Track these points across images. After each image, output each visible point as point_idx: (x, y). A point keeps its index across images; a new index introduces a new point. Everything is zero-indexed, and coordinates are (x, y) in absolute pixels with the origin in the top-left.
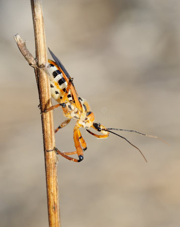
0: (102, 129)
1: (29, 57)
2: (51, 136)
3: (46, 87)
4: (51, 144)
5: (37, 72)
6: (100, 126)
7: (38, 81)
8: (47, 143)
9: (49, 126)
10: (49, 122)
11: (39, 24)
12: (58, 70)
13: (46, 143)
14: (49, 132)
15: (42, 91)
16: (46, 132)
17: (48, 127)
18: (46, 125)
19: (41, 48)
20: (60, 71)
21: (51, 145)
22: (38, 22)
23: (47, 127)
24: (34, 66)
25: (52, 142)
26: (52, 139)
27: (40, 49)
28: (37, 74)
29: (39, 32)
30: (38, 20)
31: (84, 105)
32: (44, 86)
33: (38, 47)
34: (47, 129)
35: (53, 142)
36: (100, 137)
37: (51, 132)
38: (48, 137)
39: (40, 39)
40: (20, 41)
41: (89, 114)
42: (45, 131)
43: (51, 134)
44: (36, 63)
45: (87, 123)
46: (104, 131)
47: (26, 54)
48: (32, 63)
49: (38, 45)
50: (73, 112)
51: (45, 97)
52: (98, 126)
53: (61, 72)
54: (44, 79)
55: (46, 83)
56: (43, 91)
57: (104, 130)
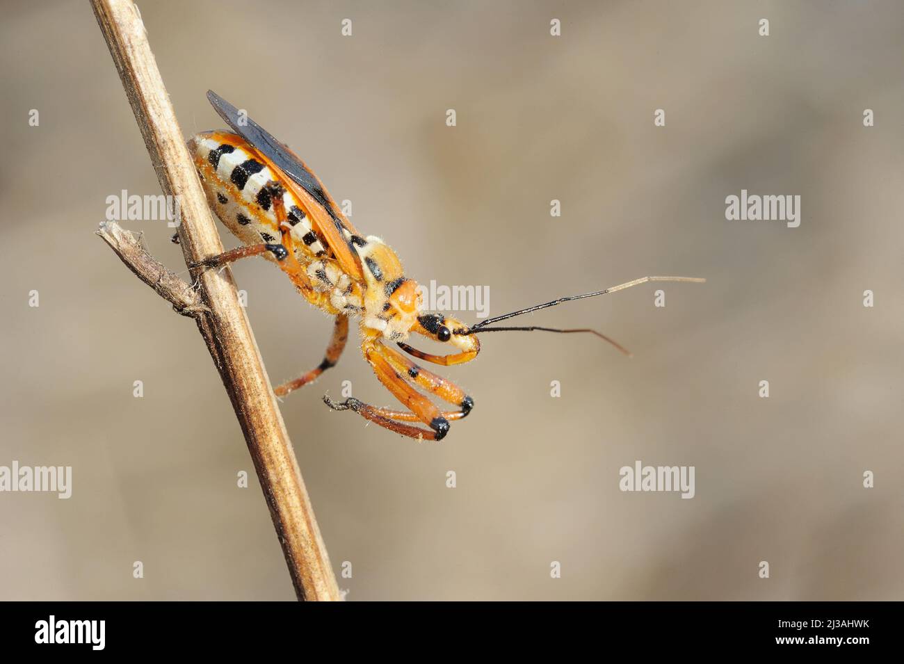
0: (451, 330)
1: (171, 282)
2: (313, 538)
3: (255, 370)
4: (317, 566)
5: (211, 326)
6: (443, 322)
7: (222, 359)
8: (304, 569)
9: (298, 505)
10: (292, 492)
11: (175, 157)
12: (252, 161)
13: (302, 571)
14: (303, 527)
15: (244, 389)
16: (293, 529)
17: (293, 509)
18: (287, 505)
19: (203, 239)
20: (259, 161)
21: (320, 573)
22: (172, 152)
23: (289, 511)
24: (196, 308)
25: (319, 558)
26: (317, 550)
27: (201, 244)
28: (210, 336)
29: (185, 184)
30: (170, 144)
31: (368, 261)
32: (246, 366)
33: (193, 238)
34: (292, 518)
35: (324, 560)
36: (448, 364)
37: (308, 523)
38: (303, 545)
39: (192, 208)
40: (124, 238)
41: (394, 290)
42: (289, 527)
43: (311, 531)
44: (199, 297)
45: (394, 320)
46: (459, 336)
47: (158, 276)
48: (188, 300)
49: (192, 233)
50: (337, 291)
51: (258, 405)
52: (439, 323)
53: (261, 163)
54: (241, 343)
55: (250, 355)
56: (246, 387)
57: (459, 332)
